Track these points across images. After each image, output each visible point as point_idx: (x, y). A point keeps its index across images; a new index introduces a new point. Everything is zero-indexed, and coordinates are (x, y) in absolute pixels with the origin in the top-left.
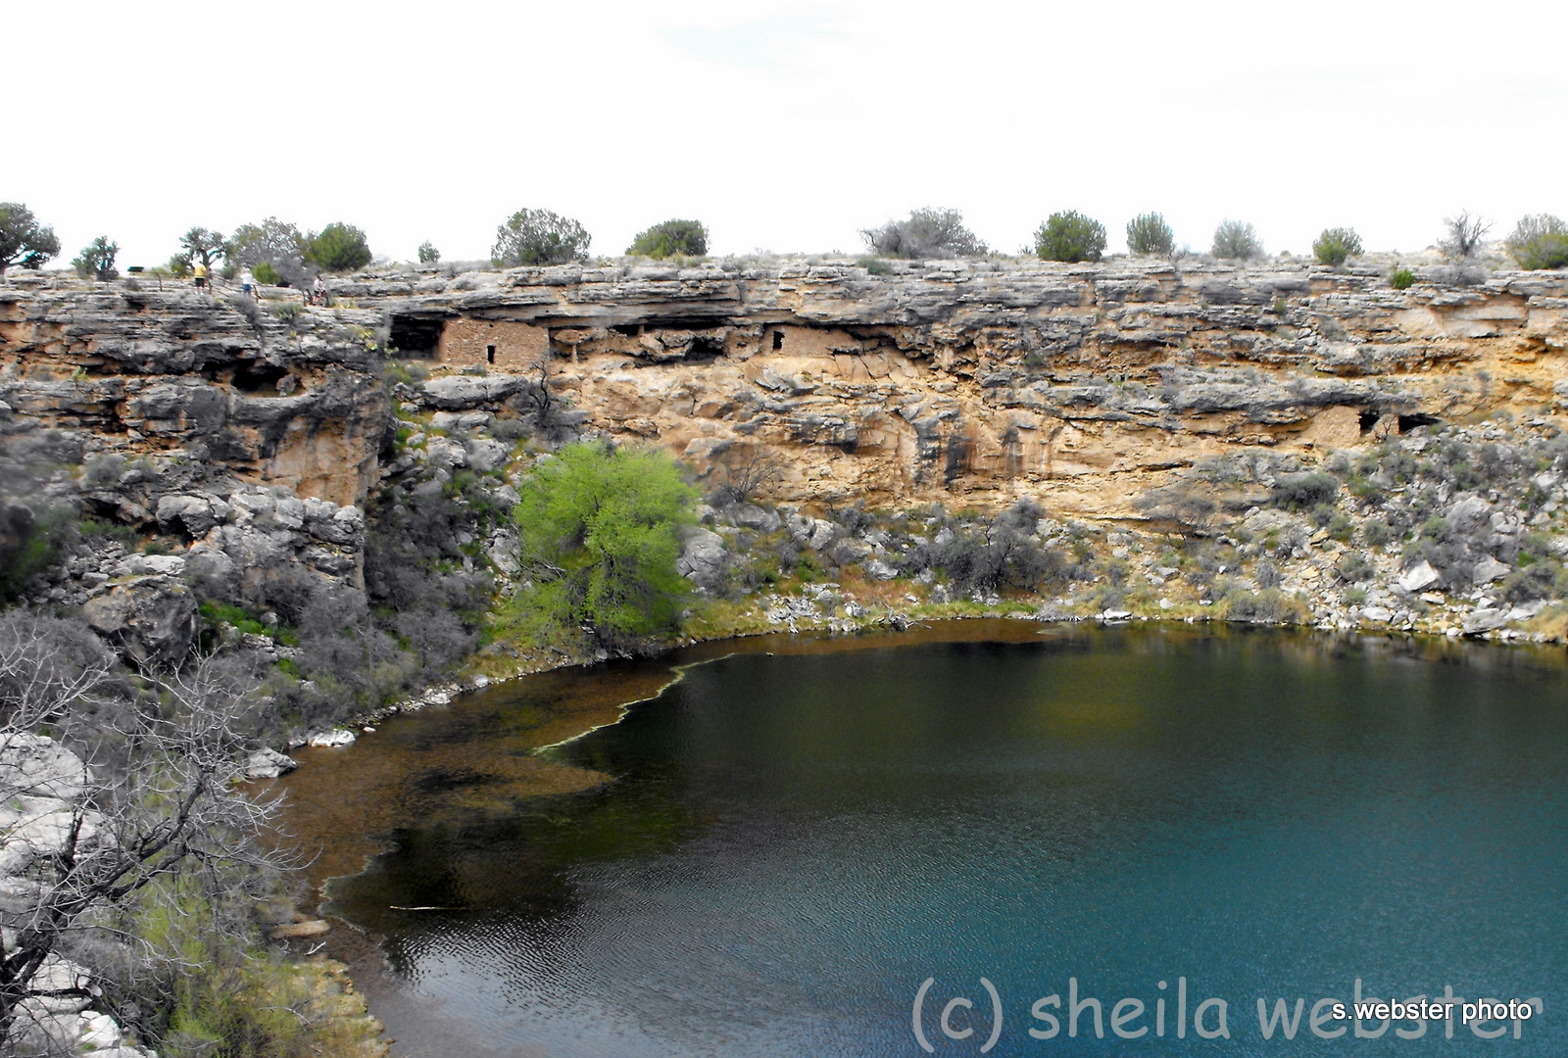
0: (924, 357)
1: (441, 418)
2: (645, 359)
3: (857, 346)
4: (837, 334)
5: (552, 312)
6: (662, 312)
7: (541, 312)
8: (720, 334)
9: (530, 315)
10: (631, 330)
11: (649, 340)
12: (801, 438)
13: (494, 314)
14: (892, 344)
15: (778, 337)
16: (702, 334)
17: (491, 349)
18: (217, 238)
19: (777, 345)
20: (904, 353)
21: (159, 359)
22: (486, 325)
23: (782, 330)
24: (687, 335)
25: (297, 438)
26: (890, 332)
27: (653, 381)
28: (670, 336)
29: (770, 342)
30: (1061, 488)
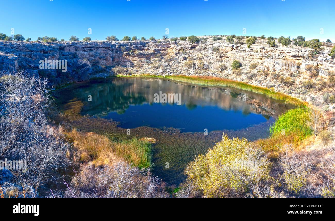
0: (112, 51)
1: (64, 57)
2: (85, 51)
3: (106, 50)
4: (104, 48)
5: (75, 46)
6: (87, 46)
7: (74, 46)
8: (92, 48)
9: (73, 46)
10: (83, 48)
11: (85, 49)
12: (100, 58)
13: (70, 46)
14: (109, 49)
15: (98, 49)
16: (90, 48)
17: (69, 50)
18: (41, 38)
19: (98, 50)
20: (110, 50)
21: (35, 50)
22: (69, 47)
23: (99, 48)
24: (89, 49)
25: (50, 58)
26: (109, 48)
27: (85, 53)
28: (87, 49)
29: (97, 49)
30: (124, 63)
